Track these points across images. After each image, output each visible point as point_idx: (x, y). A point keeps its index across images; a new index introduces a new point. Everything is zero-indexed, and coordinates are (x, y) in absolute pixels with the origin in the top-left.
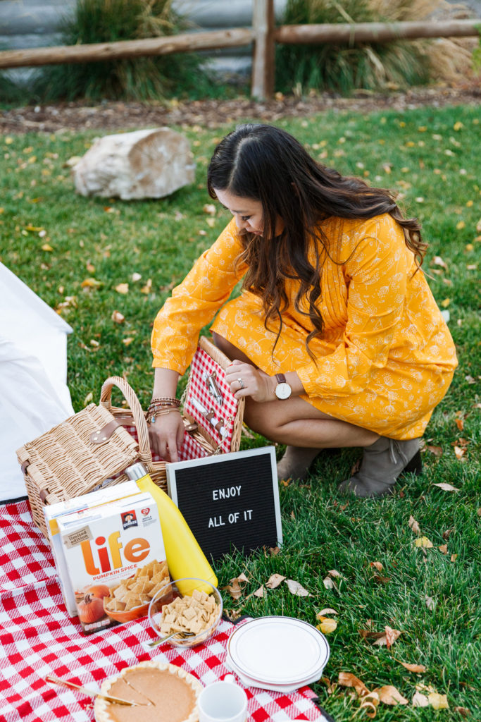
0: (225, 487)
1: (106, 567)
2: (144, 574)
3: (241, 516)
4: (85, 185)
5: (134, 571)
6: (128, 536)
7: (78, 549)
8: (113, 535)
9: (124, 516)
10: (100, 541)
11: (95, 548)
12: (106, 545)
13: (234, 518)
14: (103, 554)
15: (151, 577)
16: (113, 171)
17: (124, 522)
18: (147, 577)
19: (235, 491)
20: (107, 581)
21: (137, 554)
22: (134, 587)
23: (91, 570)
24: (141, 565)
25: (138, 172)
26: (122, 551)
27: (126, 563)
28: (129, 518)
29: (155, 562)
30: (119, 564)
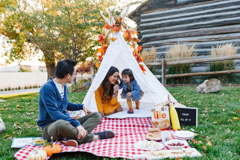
0: (186, 113)
1: (158, 118)
2: (165, 121)
3: (188, 120)
4: (198, 90)
5: (163, 120)
6: (162, 112)
7: (153, 113)
8: (159, 112)
9: (162, 108)
10: (157, 112)
11: (156, 113)
12: (158, 113)
13: (186, 120)
14: (157, 115)
15: (166, 122)
16: (203, 87)
17: (162, 109)
18: (165, 122)
19: (187, 115)
20: (158, 120)
21: (164, 117)
22: (163, 123)
23: (155, 118)
24: (165, 119)
25: (208, 87)
26: (161, 115)
27: (162, 118)
28: (163, 109)
29: (167, 119)
30: (160, 118)
